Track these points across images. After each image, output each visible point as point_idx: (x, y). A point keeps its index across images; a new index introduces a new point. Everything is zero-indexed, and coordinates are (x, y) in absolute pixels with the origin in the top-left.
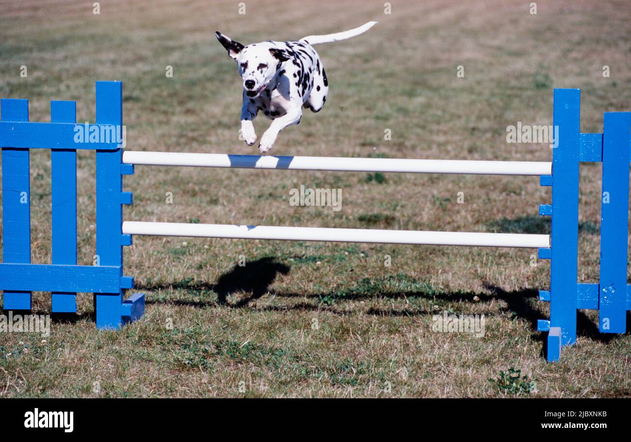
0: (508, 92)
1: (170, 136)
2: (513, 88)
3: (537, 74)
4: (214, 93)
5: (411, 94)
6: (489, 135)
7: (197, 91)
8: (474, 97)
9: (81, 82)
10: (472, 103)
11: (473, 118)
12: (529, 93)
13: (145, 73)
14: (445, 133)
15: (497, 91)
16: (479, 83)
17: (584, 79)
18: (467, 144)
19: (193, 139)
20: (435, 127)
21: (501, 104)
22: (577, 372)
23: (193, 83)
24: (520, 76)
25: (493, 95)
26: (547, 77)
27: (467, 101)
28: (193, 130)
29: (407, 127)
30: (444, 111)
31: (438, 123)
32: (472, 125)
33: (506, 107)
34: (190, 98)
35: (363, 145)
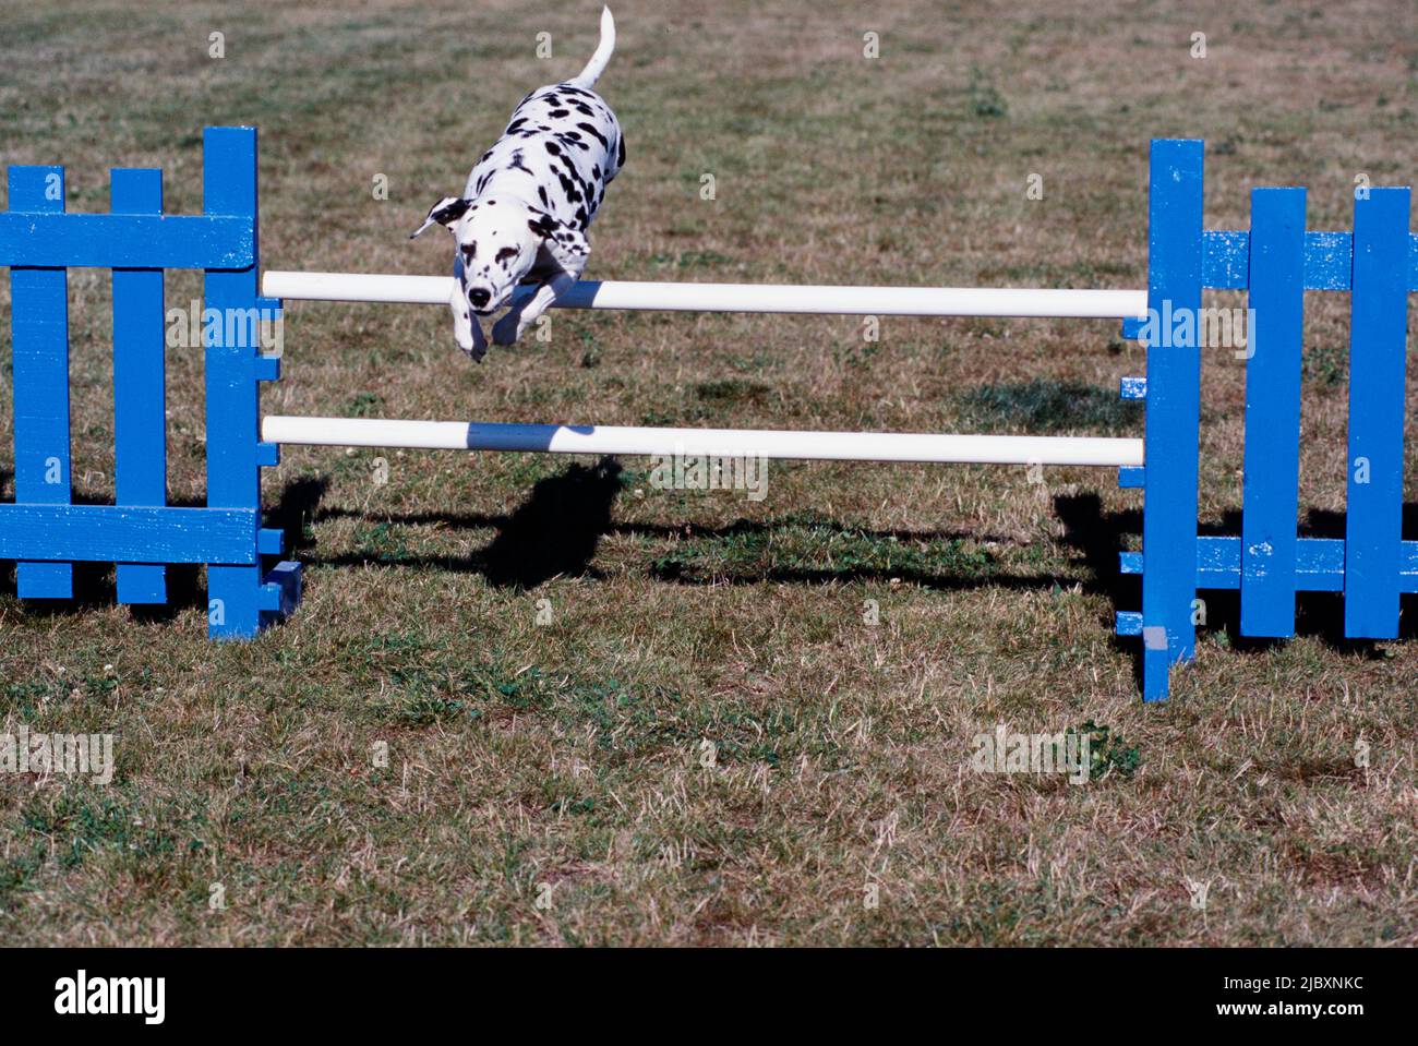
0: (927, 125)
1: (287, 218)
2: (933, 117)
3: (972, 89)
4: (358, 129)
5: (742, 131)
6: (911, 213)
7: (324, 124)
8: (864, 135)
9: (95, 108)
10: (864, 147)
11: (873, 178)
12: (969, 127)
13: (216, 90)
14: (825, 209)
15: (904, 122)
16: (868, 106)
17: (1064, 99)
18: (873, 231)
19: (334, 225)
20: (801, 196)
21: (918, 148)
22: (1215, 725)
23: (314, 110)
24: (941, 93)
25: (901, 131)
26: (995, 96)
27: (853, 145)
28: (328, 207)
29: (748, 196)
30: (813, 163)
31: (809, 188)
32: (873, 193)
33: (932, 155)
34: (314, 140)
35: (671, 234)
